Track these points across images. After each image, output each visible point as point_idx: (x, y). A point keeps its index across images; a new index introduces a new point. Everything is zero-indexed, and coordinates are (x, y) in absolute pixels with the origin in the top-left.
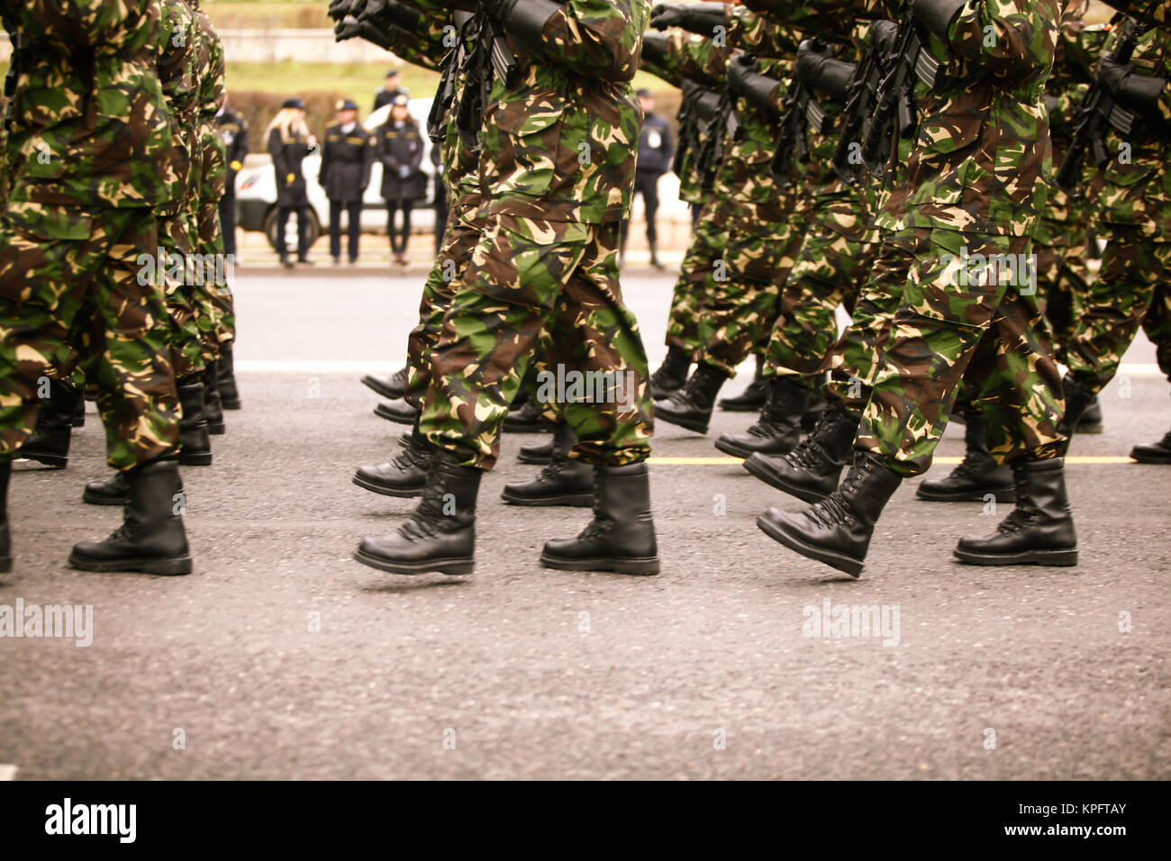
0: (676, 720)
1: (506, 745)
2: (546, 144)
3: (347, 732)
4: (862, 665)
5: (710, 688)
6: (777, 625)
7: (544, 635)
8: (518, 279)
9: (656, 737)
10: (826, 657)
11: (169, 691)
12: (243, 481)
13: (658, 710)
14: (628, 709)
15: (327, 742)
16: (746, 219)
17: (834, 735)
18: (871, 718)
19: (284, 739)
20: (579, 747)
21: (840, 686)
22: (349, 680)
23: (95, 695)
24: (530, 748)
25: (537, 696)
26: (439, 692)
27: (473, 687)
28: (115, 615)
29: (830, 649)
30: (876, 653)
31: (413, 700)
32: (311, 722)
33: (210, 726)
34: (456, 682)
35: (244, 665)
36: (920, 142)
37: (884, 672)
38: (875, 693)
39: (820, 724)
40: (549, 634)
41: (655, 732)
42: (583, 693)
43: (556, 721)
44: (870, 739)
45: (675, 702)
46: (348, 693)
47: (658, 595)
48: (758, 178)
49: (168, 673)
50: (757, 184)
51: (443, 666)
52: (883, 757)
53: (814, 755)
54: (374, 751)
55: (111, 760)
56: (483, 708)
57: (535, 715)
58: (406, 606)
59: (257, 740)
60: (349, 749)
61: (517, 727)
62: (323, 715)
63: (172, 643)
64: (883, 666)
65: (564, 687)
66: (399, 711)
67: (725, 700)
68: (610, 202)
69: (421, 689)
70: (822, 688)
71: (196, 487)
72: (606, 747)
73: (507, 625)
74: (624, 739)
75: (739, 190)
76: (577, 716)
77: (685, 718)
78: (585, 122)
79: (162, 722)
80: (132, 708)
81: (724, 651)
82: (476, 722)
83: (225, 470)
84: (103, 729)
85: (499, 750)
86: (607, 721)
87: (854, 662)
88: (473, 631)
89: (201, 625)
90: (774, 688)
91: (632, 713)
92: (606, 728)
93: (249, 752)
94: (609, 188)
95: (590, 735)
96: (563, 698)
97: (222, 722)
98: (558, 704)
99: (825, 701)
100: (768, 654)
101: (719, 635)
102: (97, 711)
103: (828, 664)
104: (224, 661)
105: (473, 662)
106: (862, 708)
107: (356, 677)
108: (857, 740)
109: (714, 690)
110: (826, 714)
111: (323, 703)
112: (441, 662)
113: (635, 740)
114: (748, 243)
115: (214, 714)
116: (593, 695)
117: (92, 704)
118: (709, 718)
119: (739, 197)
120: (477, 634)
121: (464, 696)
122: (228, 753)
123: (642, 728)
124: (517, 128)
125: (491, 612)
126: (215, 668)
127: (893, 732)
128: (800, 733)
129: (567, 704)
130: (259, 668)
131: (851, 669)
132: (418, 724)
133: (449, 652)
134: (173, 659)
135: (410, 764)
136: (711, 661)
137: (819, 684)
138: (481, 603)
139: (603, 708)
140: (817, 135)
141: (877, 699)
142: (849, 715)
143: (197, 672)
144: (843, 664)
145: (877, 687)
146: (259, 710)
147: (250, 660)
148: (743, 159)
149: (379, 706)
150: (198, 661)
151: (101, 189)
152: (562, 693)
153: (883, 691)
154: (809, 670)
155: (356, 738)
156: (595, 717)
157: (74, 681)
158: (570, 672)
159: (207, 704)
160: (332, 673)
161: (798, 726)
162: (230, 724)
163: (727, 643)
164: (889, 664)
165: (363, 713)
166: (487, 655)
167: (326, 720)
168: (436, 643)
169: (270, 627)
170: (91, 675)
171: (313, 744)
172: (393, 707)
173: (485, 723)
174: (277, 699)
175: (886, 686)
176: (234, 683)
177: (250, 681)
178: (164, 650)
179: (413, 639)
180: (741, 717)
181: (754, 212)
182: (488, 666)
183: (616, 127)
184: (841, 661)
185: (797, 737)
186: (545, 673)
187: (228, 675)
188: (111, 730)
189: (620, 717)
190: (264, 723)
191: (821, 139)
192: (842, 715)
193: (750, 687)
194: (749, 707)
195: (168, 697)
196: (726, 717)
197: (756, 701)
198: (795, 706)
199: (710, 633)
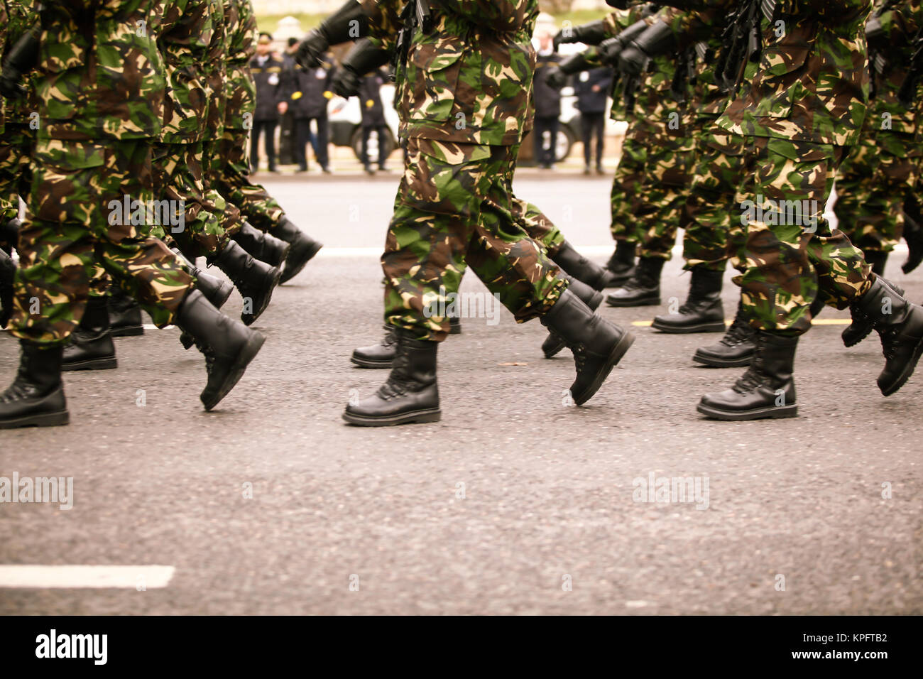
0: (692, 528)
1: (559, 548)
2: (447, 79)
3: (434, 538)
4: (837, 483)
5: (718, 502)
6: (769, 452)
7: (585, 460)
8: (438, 194)
9: (676, 541)
10: (809, 477)
11: (291, 508)
12: (343, 342)
13: (677, 520)
14: (653, 519)
15: (417, 547)
16: (658, 136)
17: (817, 539)
18: (846, 525)
19: (383, 545)
20: (616, 549)
21: (820, 499)
22: (433, 498)
23: (233, 511)
24: (577, 550)
25: (582, 509)
26: (504, 507)
27: (531, 502)
28: (246, 448)
29: (811, 471)
30: (849, 474)
31: (484, 513)
32: (404, 531)
33: (325, 535)
34: (517, 499)
35: (349, 486)
36: (761, 66)
37: (855, 489)
38: (849, 506)
39: (805, 530)
40: (589, 460)
41: (676, 537)
42: (618, 507)
43: (597, 529)
44: (846, 542)
45: (690, 513)
46: (432, 508)
47: (673, 429)
48: (665, 102)
49: (290, 494)
50: (665, 107)
51: (506, 486)
52: (856, 556)
53: (802, 555)
54: (454, 554)
55: (248, 562)
56: (540, 519)
57: (581, 525)
58: (475, 439)
59: (362, 545)
60: (435, 552)
61: (567, 534)
62: (413, 525)
63: (292, 470)
64: (854, 484)
65: (603, 502)
66: (473, 522)
67: (730, 511)
68: (507, 129)
69: (489, 505)
70: (806, 502)
71: (306, 348)
72: (637, 549)
73: (556, 453)
74: (652, 543)
75: (651, 112)
76: (614, 525)
77: (699, 526)
78: (480, 61)
79: (287, 532)
80: (262, 521)
81: (727, 473)
82: (535, 530)
83: (329, 334)
84: (241, 537)
85: (553, 552)
86: (638, 529)
87: (830, 481)
88: (529, 459)
89: (314, 456)
90: (768, 502)
91: (658, 522)
92: (637, 534)
93: (356, 555)
94: (505, 117)
95: (625, 539)
96: (603, 511)
97: (334, 531)
98: (599, 516)
99: (809, 512)
100: (763, 475)
101: (724, 460)
102: (235, 523)
103: (810, 483)
104: (334, 484)
105: (531, 483)
106: (839, 517)
107: (438, 495)
108: (836, 542)
109: (721, 503)
110: (810, 522)
111: (414, 516)
112: (506, 483)
113: (660, 544)
114: (663, 156)
115: (327, 525)
116: (626, 508)
117: (231, 518)
118: (717, 525)
119: (652, 117)
120: (533, 461)
121: (524, 510)
122: (340, 556)
123: (666, 534)
124: (427, 66)
125: (543, 443)
126: (327, 489)
127: (864, 536)
128: (791, 537)
129: (605, 515)
130: (361, 489)
131: (829, 486)
132: (489, 532)
133: (511, 475)
134: (293, 482)
135: (483, 564)
136: (718, 480)
137: (804, 498)
138: (534, 436)
139: (634, 518)
140: (702, 64)
141: (850, 510)
142: (829, 524)
143: (313, 492)
144: (821, 483)
145: (850, 501)
146: (362, 522)
147: (354, 483)
148: (653, 87)
149: (458, 517)
150: (313, 483)
151: (106, 126)
152: (601, 507)
153: (855, 504)
154: (795, 487)
155: (441, 543)
156: (628, 526)
157: (216, 500)
158: (607, 491)
159: (322, 518)
160: (420, 492)
161: (789, 532)
162: (340, 533)
163: (729, 467)
164: (858, 482)
165: (445, 523)
166: (542, 477)
167: (415, 529)
168: (500, 468)
169: (369, 456)
170: (229, 495)
171: (406, 548)
172: (469, 519)
173: (542, 531)
174: (377, 513)
175: (857, 500)
176: (342, 501)
177: (355, 499)
178: (286, 476)
179: (482, 465)
180: (743, 525)
181: (664, 129)
182: (542, 486)
183: (506, 66)
184: (821, 480)
185: (788, 540)
186: (588, 491)
187: (337, 495)
188: (247, 539)
189: (647, 525)
190: (367, 532)
191: (705, 67)
192: (823, 523)
193: (749, 501)
194: (749, 517)
195: (290, 512)
196: (731, 525)
197: (755, 512)
198: (785, 516)
199: (716, 459)
